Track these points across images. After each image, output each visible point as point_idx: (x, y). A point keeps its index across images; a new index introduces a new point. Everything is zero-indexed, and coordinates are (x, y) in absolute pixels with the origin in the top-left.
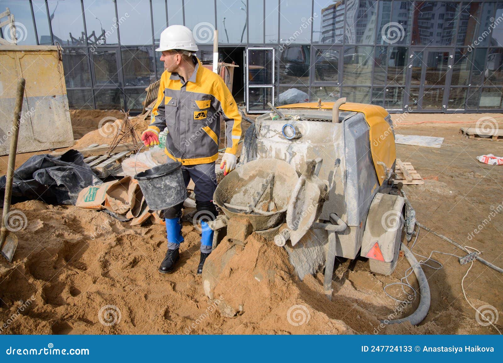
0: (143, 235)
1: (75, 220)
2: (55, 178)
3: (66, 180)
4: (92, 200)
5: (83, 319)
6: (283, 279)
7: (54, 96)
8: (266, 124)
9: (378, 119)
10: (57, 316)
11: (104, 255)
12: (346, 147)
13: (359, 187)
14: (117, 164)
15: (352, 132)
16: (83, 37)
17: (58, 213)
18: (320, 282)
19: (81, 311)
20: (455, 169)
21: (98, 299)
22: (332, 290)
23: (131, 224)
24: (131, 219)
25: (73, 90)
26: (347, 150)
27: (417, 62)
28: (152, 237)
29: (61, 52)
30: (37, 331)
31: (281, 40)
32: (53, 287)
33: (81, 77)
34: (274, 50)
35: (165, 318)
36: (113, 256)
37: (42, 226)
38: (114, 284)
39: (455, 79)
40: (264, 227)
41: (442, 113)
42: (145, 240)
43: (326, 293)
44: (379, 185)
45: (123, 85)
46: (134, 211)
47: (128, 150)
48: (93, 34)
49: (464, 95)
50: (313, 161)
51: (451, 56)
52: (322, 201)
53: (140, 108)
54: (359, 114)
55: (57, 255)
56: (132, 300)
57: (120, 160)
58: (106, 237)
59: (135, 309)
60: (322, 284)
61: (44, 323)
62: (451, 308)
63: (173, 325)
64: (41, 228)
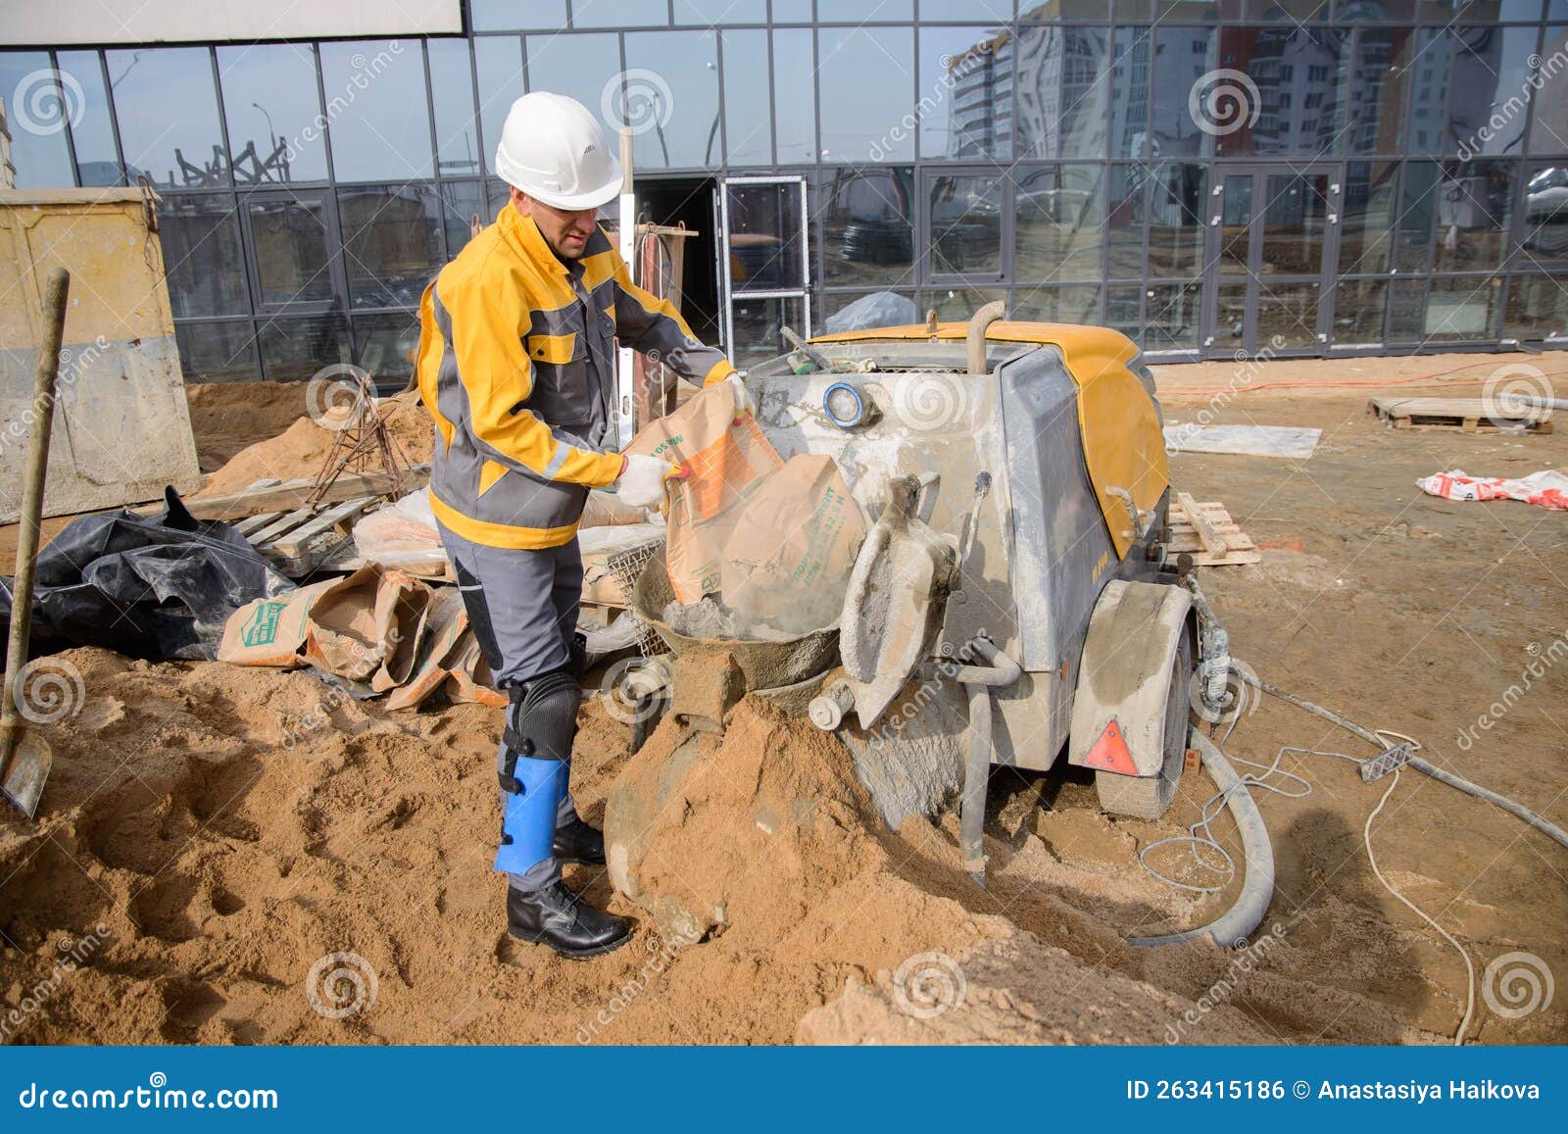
0: (425, 735)
1: (216, 699)
2: (150, 579)
3: (184, 585)
4: (267, 641)
5: (255, 974)
6: (838, 823)
7: (137, 342)
8: (777, 388)
9: (1106, 366)
10: (177, 968)
11: (311, 794)
12: (1010, 443)
13: (1051, 557)
14: (339, 535)
15: (1026, 401)
16: (216, 162)
17: (167, 681)
18: (949, 837)
19: (248, 952)
20: (1355, 517)
21: (300, 917)
22: (987, 858)
23: (388, 707)
24: (388, 693)
25: (192, 324)
26: (1011, 449)
27: (1237, 209)
28: (451, 741)
29: (153, 206)
30: (121, 1010)
31: (825, 152)
32: (160, 890)
33: (215, 282)
34: (804, 184)
35: (500, 961)
36: (338, 796)
37: (121, 714)
38: (343, 875)
39: (1351, 255)
40: (779, 676)
41: (1317, 357)
42: (431, 750)
43: (967, 869)
44: (1118, 557)
45: (345, 302)
46: (395, 666)
47: (370, 493)
48: (250, 150)
49: (1381, 303)
50: (910, 479)
51: (1336, 188)
52: (941, 592)
53: (402, 371)
54: (1046, 349)
55: (169, 799)
56: (401, 919)
57: (347, 523)
58: (313, 744)
59: (410, 941)
60: (956, 844)
61: (141, 986)
62: (1332, 900)
63: (523, 976)
64: (118, 721)
